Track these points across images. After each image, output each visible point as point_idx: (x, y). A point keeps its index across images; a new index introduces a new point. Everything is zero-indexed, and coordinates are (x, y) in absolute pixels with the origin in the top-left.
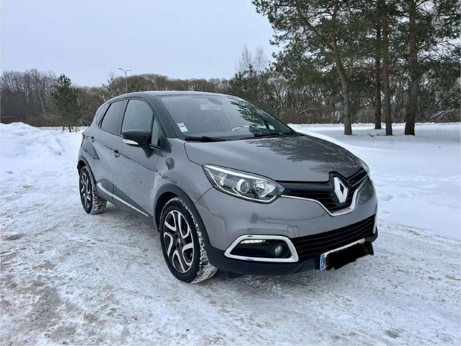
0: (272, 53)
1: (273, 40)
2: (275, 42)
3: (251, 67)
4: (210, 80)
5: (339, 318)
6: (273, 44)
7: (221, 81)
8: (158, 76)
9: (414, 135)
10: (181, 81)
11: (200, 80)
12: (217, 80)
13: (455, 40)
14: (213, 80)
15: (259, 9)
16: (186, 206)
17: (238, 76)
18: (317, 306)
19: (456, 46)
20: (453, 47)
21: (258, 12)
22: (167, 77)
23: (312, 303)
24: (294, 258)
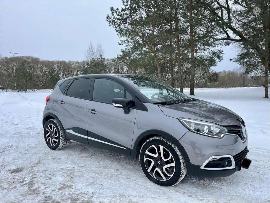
0: (121, 50)
1: (120, 42)
2: (121, 43)
3: (101, 56)
4: (68, 61)
5: (256, 194)
6: (120, 44)
7: (75, 62)
8: (33, 58)
9: (194, 95)
10: (49, 61)
11: (62, 61)
12: (73, 61)
13: (214, 48)
14: (70, 61)
15: (111, 24)
16: (167, 142)
17: (92, 61)
18: (241, 190)
19: (213, 51)
20: (212, 52)
21: (110, 26)
22: (39, 59)
23: (238, 189)
24: (233, 166)
